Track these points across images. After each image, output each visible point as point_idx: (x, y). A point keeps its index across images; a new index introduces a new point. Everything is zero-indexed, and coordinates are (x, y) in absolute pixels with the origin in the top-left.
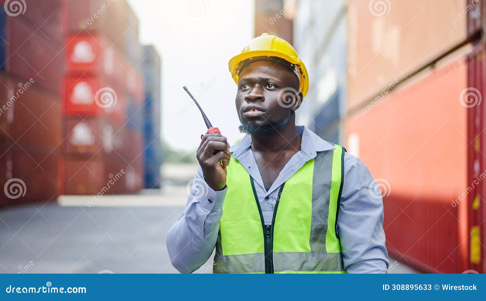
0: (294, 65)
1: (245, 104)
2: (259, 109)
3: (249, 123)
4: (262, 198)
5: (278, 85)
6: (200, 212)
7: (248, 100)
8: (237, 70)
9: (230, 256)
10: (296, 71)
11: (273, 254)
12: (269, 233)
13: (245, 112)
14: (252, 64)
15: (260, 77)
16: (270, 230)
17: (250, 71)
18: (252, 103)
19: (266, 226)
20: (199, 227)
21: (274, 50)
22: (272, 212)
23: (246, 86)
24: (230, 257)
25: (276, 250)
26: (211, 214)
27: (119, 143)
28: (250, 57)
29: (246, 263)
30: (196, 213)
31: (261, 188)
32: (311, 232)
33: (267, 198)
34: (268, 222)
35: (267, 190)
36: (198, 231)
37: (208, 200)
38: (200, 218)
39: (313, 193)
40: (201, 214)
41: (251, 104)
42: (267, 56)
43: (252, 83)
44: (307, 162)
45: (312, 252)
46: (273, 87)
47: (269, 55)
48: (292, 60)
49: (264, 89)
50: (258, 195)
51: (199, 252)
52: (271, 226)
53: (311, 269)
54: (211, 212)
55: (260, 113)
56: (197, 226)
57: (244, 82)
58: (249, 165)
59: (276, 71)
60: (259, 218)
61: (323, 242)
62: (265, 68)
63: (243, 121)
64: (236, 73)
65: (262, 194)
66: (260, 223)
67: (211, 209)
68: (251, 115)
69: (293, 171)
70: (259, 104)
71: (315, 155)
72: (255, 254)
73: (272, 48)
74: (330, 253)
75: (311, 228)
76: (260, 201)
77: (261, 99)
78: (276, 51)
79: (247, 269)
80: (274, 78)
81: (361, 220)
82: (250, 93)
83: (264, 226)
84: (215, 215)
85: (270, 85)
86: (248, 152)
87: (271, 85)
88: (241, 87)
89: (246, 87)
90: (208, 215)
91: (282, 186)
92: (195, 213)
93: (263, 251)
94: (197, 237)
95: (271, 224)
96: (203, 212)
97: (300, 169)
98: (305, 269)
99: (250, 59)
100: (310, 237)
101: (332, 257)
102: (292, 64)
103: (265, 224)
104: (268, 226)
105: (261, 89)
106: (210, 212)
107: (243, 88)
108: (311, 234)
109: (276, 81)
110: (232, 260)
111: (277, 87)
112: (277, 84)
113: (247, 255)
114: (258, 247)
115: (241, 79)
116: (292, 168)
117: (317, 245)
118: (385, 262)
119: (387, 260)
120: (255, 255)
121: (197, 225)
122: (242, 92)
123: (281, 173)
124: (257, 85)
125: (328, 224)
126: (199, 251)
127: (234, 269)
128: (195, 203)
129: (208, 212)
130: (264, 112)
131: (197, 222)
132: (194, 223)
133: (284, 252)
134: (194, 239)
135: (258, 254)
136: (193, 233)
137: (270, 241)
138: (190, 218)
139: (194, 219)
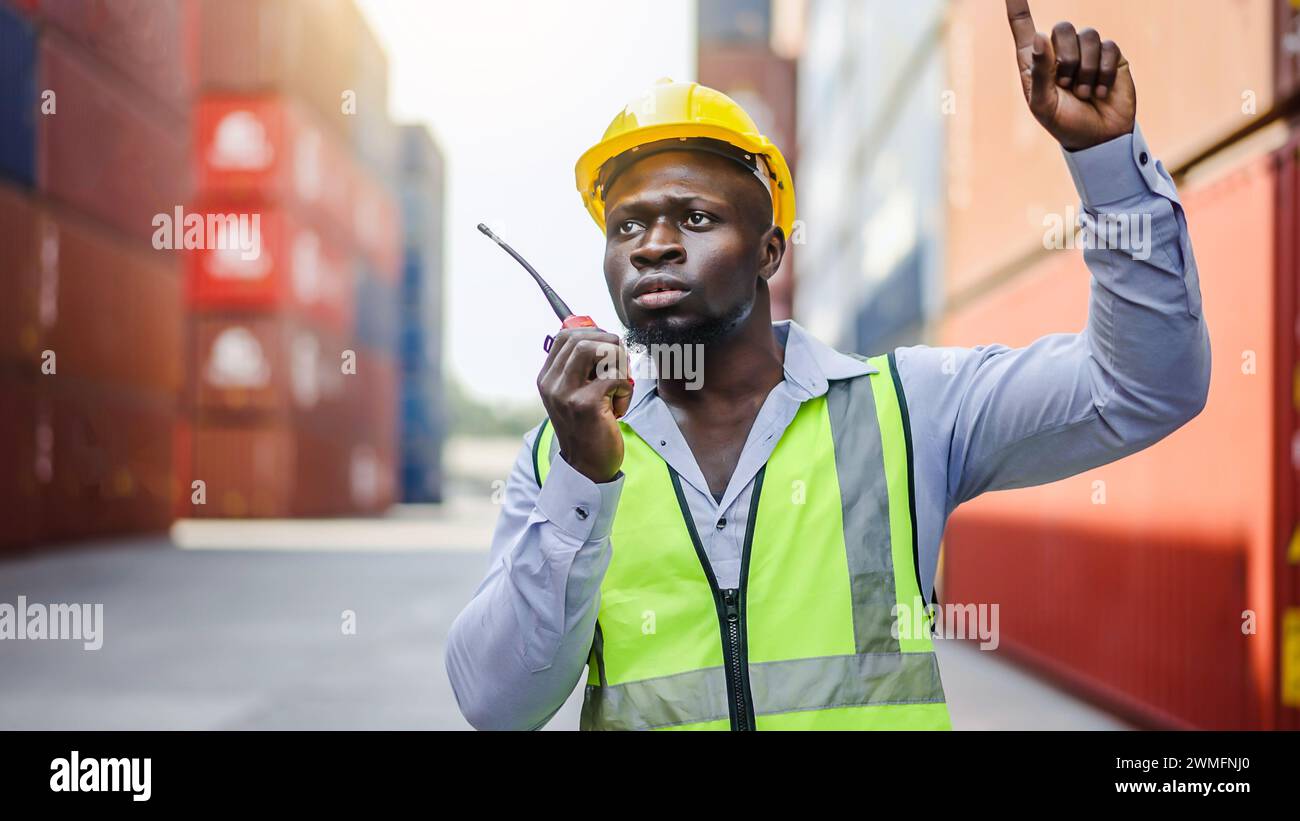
0: (753, 155)
1: (632, 275)
2: (673, 286)
3: (649, 325)
4: (707, 523)
5: (719, 214)
6: (555, 549)
7: (642, 261)
8: (596, 184)
9: (631, 683)
10: (760, 172)
11: (749, 667)
12: (735, 612)
13: (636, 297)
14: (641, 165)
15: (666, 196)
16: (737, 603)
17: (635, 185)
18: (653, 271)
19: (723, 592)
20: (550, 594)
21: (697, 120)
22: (739, 561)
23: (630, 225)
24: (629, 688)
25: (755, 656)
26: (584, 553)
28: (633, 144)
29: (676, 699)
30: (541, 551)
31: (702, 496)
32: (853, 596)
33: (722, 522)
34: (729, 582)
35: (719, 500)
36: (545, 602)
37: (574, 512)
38: (555, 564)
40: (556, 553)
41: (651, 275)
42: (678, 139)
43: (645, 215)
45: (858, 652)
46: (705, 221)
47: (683, 135)
48: (748, 142)
49: (681, 228)
50: (694, 514)
51: (548, 669)
52: (737, 590)
53: (861, 700)
54: (587, 544)
55: (676, 295)
56: (544, 591)
57: (623, 215)
58: (660, 438)
59: (708, 177)
62: (678, 171)
63: (631, 323)
64: (594, 194)
65: (706, 513)
66: (707, 586)
67: (584, 536)
68: (652, 303)
70: (673, 273)
72: (700, 670)
73: (689, 115)
74: (909, 654)
76: (701, 531)
77: (676, 256)
78: (703, 122)
79: (681, 714)
80: (704, 196)
82: (643, 242)
83: (719, 594)
84: (595, 556)
85: (698, 217)
86: (652, 402)
87: (699, 214)
88: (616, 230)
89: (631, 228)
90: (578, 552)
91: (760, 476)
92: (540, 554)
93: (719, 660)
94: (542, 623)
95: (737, 587)
96: (560, 545)
98: (844, 701)
99: (634, 150)
101: (918, 663)
102: (749, 154)
103: (721, 587)
104: (731, 592)
105: (673, 228)
106: (582, 543)
107: (622, 231)
109: (711, 202)
110: (636, 693)
111: (716, 218)
112: (714, 212)
113: (676, 675)
114: (704, 648)
115: (613, 209)
120: (699, 673)
121: (543, 587)
122: (621, 242)
124: (661, 220)
126: (549, 666)
127: (643, 718)
128: (536, 526)
129: (576, 546)
130: (688, 293)
131: (545, 578)
132: (538, 580)
133: (778, 659)
134: (537, 631)
135: (708, 670)
136: (534, 611)
137: (738, 634)
138: (525, 569)
139: (536, 570)
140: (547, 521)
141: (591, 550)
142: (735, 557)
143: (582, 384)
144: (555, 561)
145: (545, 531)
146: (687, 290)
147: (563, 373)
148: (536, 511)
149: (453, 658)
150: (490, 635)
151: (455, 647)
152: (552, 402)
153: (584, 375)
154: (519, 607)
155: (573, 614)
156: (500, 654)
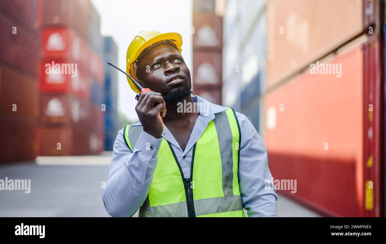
4: (180, 157)
11: (194, 201)
16: (190, 183)
18: (173, 74)
19: (186, 179)
20: (141, 173)
22: (190, 168)
24: (157, 208)
25: (195, 198)
26: (152, 160)
27: (84, 114)
29: (172, 211)
30: (139, 160)
31: (178, 149)
32: (223, 180)
33: (185, 157)
34: (187, 176)
35: (183, 151)
36: (138, 175)
39: (220, 148)
40: (144, 160)
44: (209, 123)
45: (225, 196)
46: (180, 61)
50: (177, 155)
52: (190, 178)
53: (226, 210)
54: (153, 157)
55: (180, 80)
56: (139, 172)
60: (180, 173)
61: (231, 187)
65: (180, 154)
66: (181, 177)
67: (152, 155)
69: (200, 132)
71: (214, 117)
75: (223, 176)
76: (179, 160)
77: (178, 70)
81: (254, 164)
83: (184, 180)
84: (154, 161)
90: (150, 160)
91: (195, 146)
93: (185, 200)
94: (138, 182)
96: (144, 158)
97: (205, 130)
98: (221, 211)
100: (223, 184)
103: (185, 178)
104: (188, 179)
106: (151, 157)
108: (223, 182)
110: (159, 209)
113: (172, 204)
114: (180, 197)
116: (199, 130)
117: (227, 189)
118: (274, 196)
119: (276, 195)
120: (179, 203)
123: (191, 135)
125: (233, 171)
126: (139, 196)
128: (137, 152)
129: (149, 158)
130: (184, 79)
131: (139, 168)
132: (137, 169)
133: (202, 199)
134: (136, 185)
135: (181, 203)
136: (135, 178)
137: (190, 191)
138: (133, 166)
139: (137, 166)
140: (140, 151)
141: (154, 159)
142: (189, 167)
143: (151, 108)
144: (143, 163)
145: (139, 154)
146: (183, 79)
147: (146, 105)
148: (136, 148)
149: (106, 195)
150: (120, 187)
151: (107, 191)
152: (142, 114)
153: (152, 106)
154: (130, 177)
155: (147, 180)
156: (123, 193)
